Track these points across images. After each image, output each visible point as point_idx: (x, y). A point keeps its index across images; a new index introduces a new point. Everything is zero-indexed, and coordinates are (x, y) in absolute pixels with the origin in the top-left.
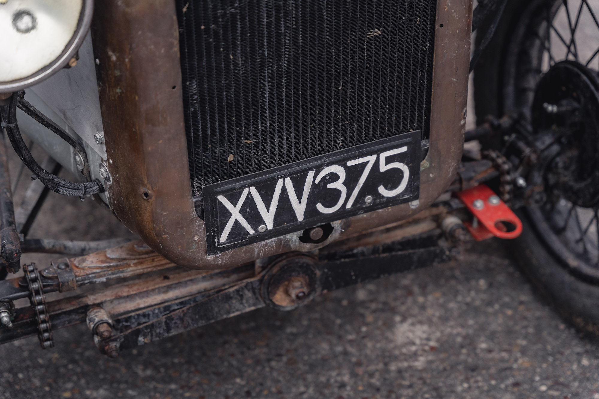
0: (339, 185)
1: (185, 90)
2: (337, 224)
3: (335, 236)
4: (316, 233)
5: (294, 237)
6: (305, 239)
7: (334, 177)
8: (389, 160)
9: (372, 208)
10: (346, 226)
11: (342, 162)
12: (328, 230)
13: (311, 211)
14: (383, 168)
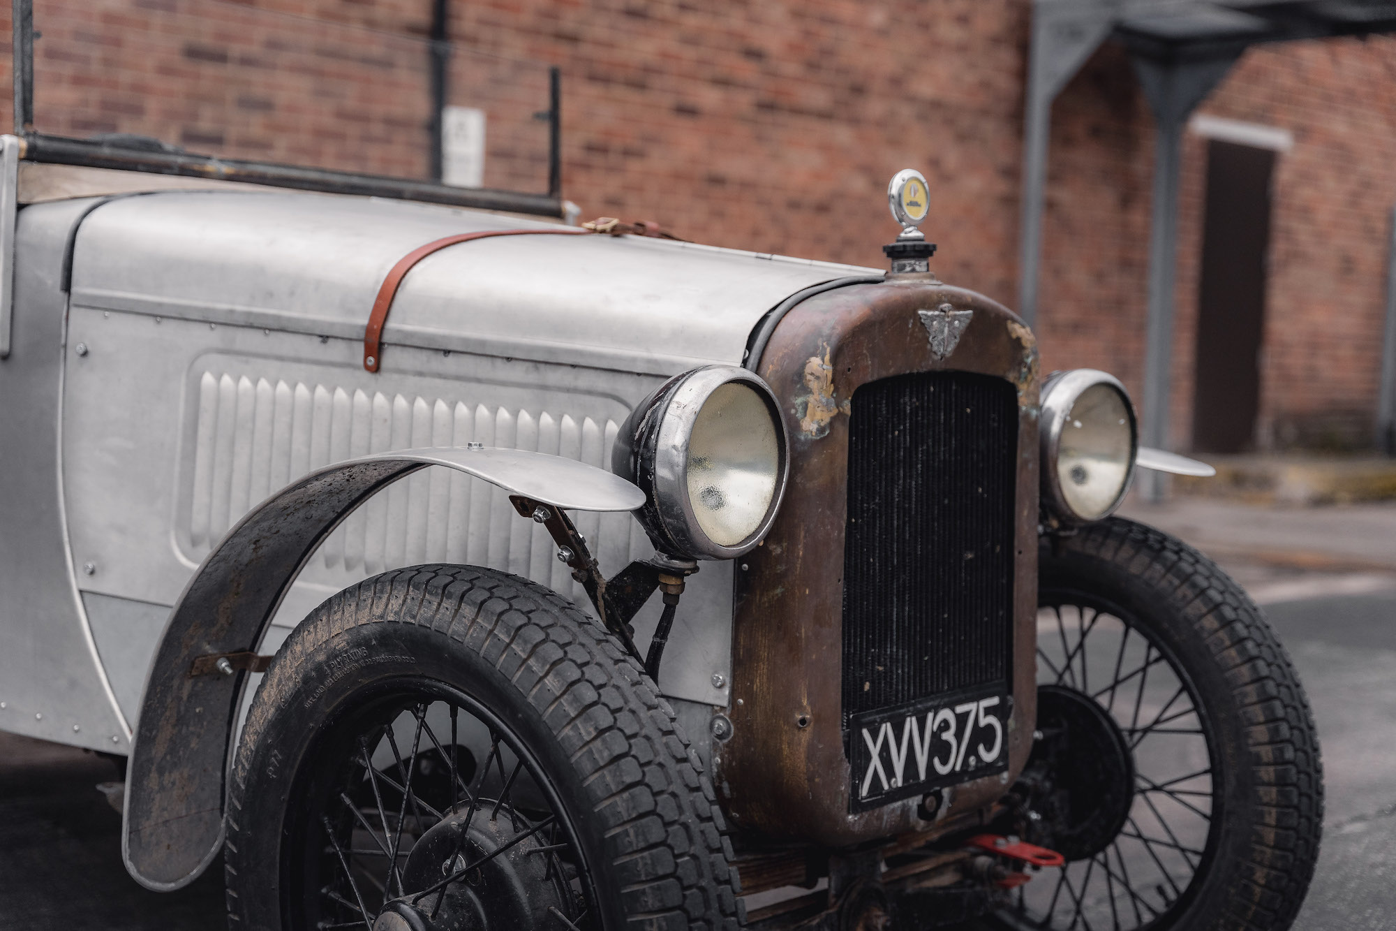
0: (950, 736)
2: (946, 793)
3: (943, 811)
5: (914, 804)
6: (922, 809)
8: (986, 711)
9: (974, 774)
10: (952, 798)
11: (952, 706)
12: (939, 799)
13: (930, 767)
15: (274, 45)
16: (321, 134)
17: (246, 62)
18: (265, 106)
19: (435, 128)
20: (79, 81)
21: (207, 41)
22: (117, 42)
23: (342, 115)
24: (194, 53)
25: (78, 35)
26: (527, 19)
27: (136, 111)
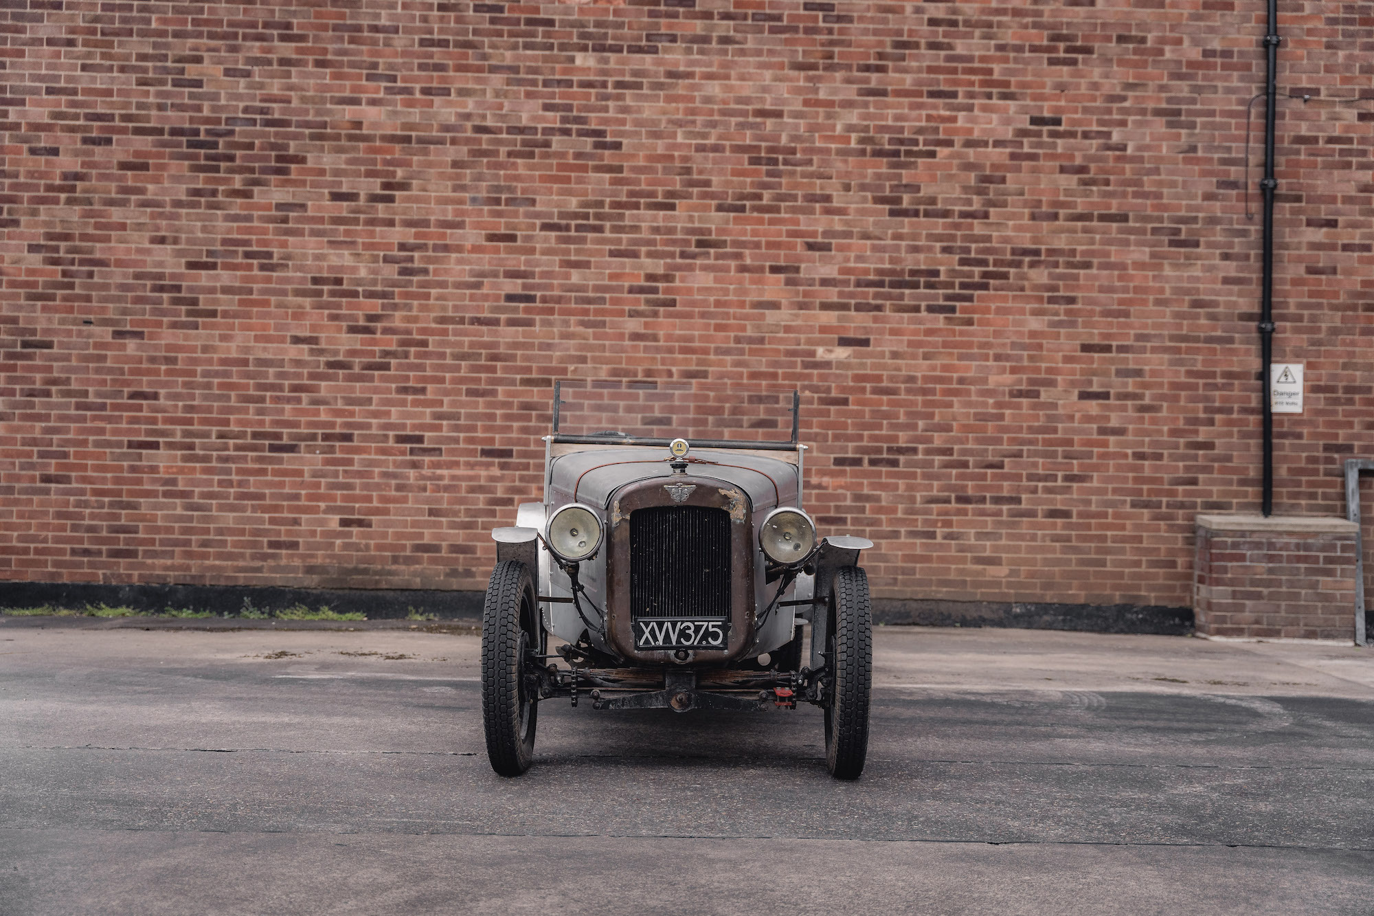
0: (691, 632)
1: (632, 577)
2: (690, 652)
3: (690, 659)
4: (682, 654)
5: (672, 653)
6: (676, 655)
7: (689, 628)
8: (713, 626)
9: (705, 648)
10: (695, 655)
11: (693, 622)
12: (687, 655)
13: (678, 641)
14: (711, 629)
15: (1140, 337)
16: (1176, 386)
17: (1122, 349)
18: (1139, 373)
19: (1264, 376)
20: (1014, 370)
21: (1096, 341)
22: (1040, 347)
23: (1189, 373)
24: (1086, 348)
25: (1014, 345)
26: (1342, 299)
27: (1051, 383)
